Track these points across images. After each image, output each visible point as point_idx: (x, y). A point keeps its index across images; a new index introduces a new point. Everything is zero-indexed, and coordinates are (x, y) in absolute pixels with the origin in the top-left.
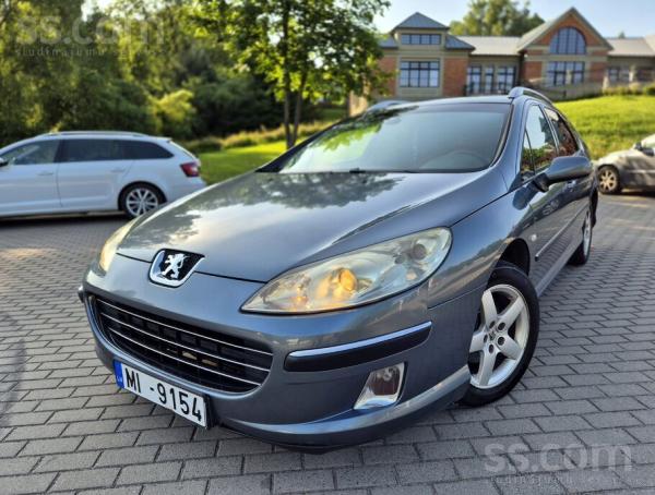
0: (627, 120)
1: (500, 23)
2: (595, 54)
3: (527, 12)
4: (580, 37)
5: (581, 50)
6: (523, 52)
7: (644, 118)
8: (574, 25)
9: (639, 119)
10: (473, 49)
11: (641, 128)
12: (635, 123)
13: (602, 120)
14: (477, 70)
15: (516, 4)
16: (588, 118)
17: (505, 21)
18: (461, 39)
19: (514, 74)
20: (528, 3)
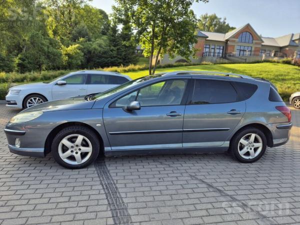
0: (277, 74)
1: (213, 26)
2: (256, 43)
3: (225, 23)
4: (251, 36)
5: (251, 41)
6: (227, 41)
7: (283, 74)
8: (249, 31)
9: (281, 74)
10: (208, 37)
11: (282, 77)
12: (280, 75)
13: (266, 73)
14: (208, 46)
15: (220, 19)
16: (261, 72)
17: (215, 25)
18: (203, 32)
19: (223, 49)
20: (225, 19)
